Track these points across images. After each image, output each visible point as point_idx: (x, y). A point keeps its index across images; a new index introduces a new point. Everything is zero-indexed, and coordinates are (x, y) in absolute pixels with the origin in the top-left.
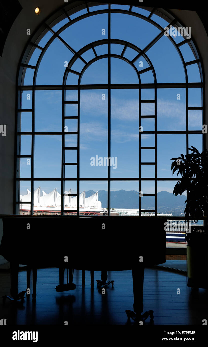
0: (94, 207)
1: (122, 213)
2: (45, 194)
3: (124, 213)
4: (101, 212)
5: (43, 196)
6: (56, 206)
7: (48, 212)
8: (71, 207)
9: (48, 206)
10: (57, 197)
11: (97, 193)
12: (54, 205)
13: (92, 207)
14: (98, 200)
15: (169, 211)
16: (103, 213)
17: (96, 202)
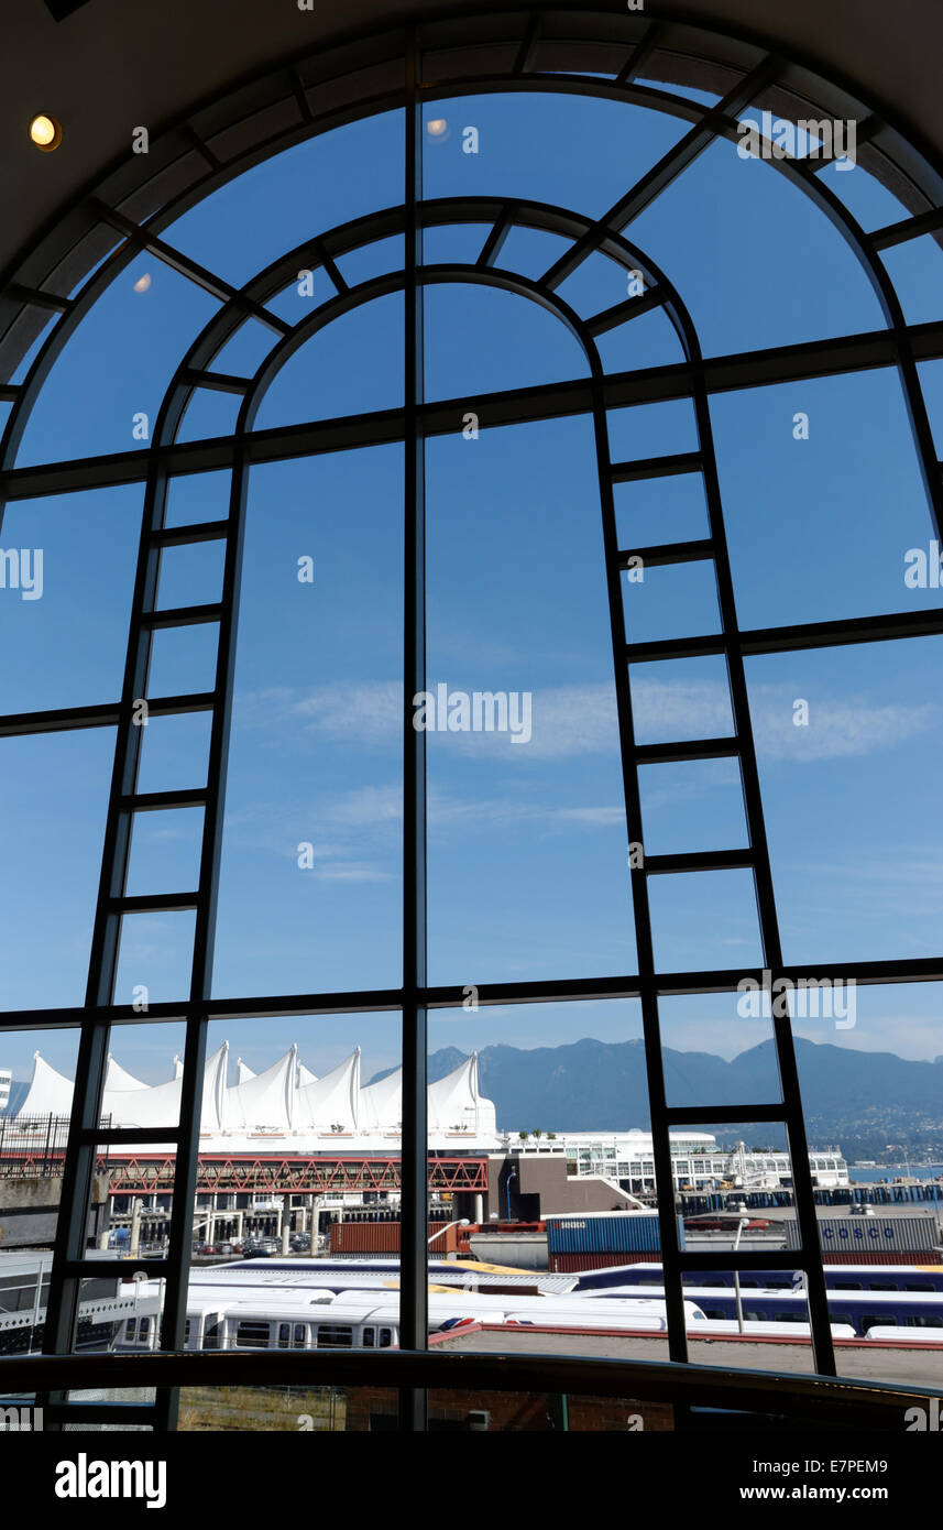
0: (461, 1131)
1: (594, 1154)
2: (246, 1073)
3: (604, 1154)
4: (492, 1157)
5: (237, 1083)
6: (293, 1128)
7: (251, 1163)
8: (359, 1130)
9: (259, 1131)
10: (297, 1087)
11: (473, 1062)
12: (284, 1128)
13: (454, 1131)
14: (481, 1096)
15: (823, 1138)
16: (502, 1157)
17: (471, 1104)
